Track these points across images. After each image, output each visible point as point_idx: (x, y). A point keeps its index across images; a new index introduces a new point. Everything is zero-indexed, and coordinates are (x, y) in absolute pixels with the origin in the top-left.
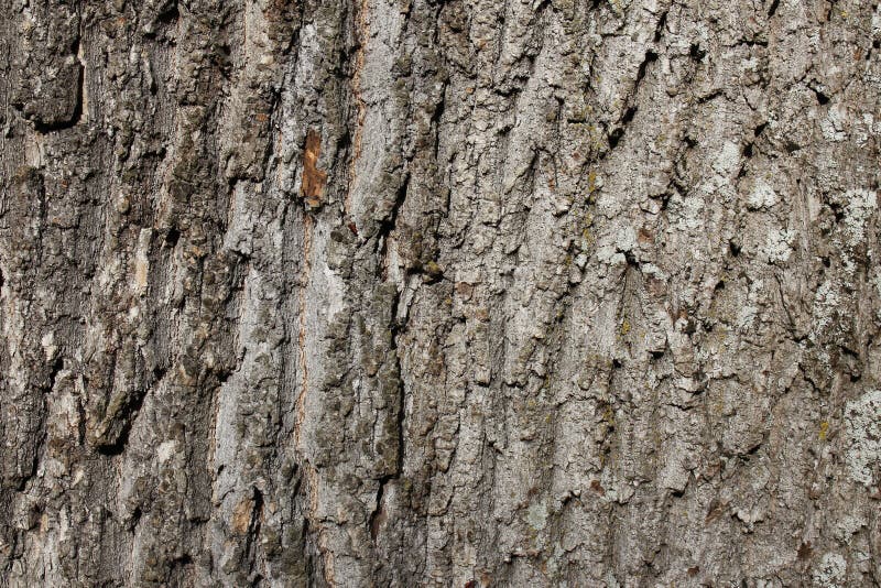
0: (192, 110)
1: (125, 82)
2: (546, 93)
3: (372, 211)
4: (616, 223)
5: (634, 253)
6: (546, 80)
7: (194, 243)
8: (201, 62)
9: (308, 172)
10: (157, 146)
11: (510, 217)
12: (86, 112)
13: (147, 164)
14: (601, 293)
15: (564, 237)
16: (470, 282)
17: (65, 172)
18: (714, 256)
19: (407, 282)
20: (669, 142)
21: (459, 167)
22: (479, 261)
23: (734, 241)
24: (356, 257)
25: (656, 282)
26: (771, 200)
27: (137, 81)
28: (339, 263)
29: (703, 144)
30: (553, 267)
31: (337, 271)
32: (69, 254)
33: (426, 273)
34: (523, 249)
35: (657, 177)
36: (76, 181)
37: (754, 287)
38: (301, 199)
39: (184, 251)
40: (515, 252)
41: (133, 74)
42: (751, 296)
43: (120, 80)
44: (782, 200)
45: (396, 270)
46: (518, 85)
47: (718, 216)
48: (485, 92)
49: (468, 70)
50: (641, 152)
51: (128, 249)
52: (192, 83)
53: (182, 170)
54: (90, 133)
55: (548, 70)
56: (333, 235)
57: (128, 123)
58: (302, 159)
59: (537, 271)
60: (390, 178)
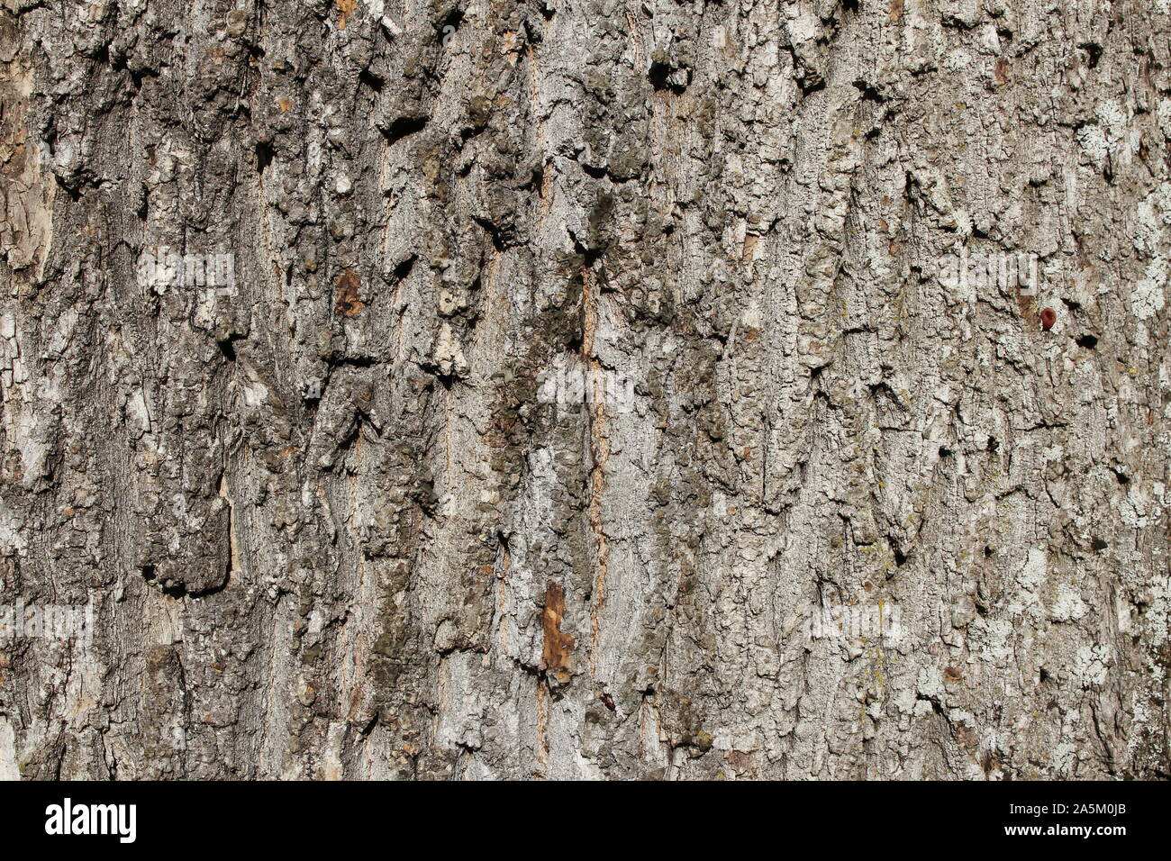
0: (394, 565)
1: (297, 532)
2: (826, 510)
3: (634, 679)
4: (911, 661)
5: (940, 697)
6: (824, 493)
7: (405, 738)
8: (402, 503)
9: (550, 636)
10: (339, 611)
11: (791, 665)
12: (238, 570)
13: (330, 635)
14: (904, 750)
15: (859, 687)
16: (746, 750)
17: (216, 651)
18: (1027, 690)
19: (671, 758)
20: (972, 558)
21: (725, 608)
22: (755, 723)
23: (1045, 668)
24: (615, 739)
25: (967, 730)
26: (1080, 610)
27: (313, 529)
28: (597, 750)
29: (1003, 551)
30: (848, 724)
31: (594, 760)
32: (227, 760)
33: (694, 746)
34: (805, 702)
35: (961, 603)
36: (232, 664)
37: (1068, 719)
38: (543, 672)
39: (393, 748)
40: (796, 708)
41: (307, 521)
42: (1066, 729)
43: (291, 530)
44: (1092, 610)
45: (656, 745)
46: (790, 500)
47: (1028, 641)
48: (753, 512)
49: (731, 486)
50: (940, 573)
51: (313, 749)
52: (393, 531)
53: (385, 645)
54: (248, 599)
55: (825, 482)
56: (588, 715)
57: (307, 588)
58: (541, 620)
59: (830, 731)
60: (653, 636)
